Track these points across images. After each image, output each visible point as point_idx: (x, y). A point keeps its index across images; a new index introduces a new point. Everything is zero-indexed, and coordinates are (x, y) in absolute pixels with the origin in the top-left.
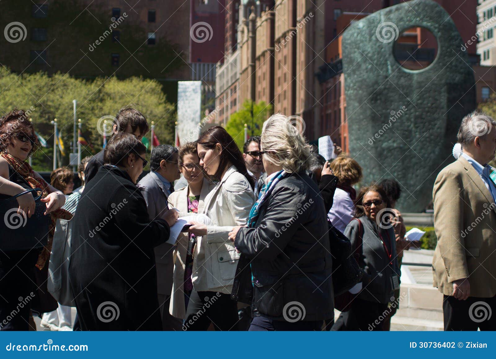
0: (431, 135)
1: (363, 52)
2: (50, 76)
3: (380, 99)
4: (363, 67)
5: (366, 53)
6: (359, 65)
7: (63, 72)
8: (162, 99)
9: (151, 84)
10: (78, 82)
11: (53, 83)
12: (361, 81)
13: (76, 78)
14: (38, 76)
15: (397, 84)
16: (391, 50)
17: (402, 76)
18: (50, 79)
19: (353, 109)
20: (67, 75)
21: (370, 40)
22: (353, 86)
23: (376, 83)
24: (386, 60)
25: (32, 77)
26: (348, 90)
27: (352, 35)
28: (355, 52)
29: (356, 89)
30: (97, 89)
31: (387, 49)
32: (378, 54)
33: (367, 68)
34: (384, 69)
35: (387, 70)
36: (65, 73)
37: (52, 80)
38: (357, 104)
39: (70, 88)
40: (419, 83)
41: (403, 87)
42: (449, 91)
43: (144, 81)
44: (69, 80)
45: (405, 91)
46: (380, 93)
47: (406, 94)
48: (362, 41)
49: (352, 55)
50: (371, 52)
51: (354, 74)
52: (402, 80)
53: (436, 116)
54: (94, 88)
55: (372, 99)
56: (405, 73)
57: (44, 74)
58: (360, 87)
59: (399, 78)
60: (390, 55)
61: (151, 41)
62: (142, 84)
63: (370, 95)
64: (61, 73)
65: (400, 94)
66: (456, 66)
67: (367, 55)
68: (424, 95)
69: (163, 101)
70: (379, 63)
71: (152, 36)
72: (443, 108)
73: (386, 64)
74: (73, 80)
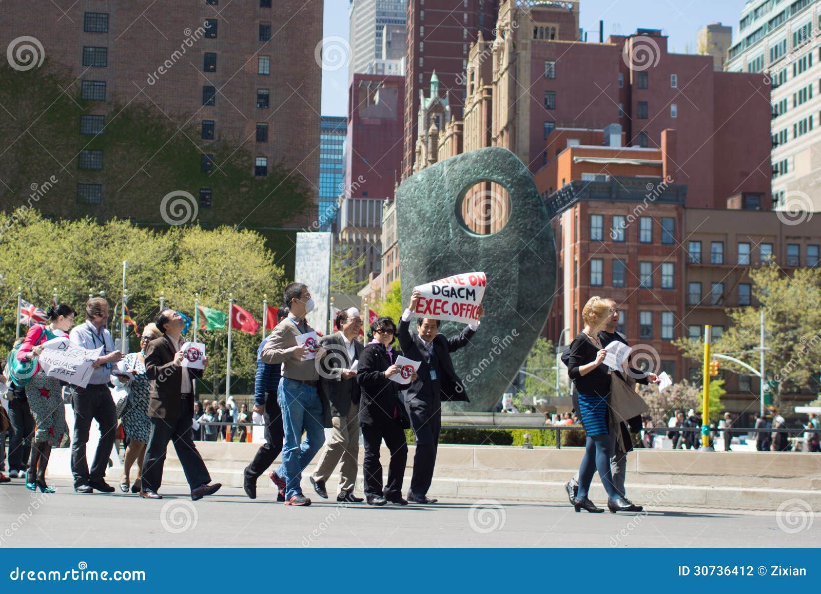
0: (500, 315)
1: (421, 211)
2: (101, 223)
3: (439, 270)
4: (420, 229)
5: (423, 212)
6: (415, 228)
7: (122, 217)
8: (270, 259)
9: (250, 236)
10: (143, 233)
11: (107, 233)
12: (417, 247)
13: (141, 227)
14: (83, 224)
15: (460, 252)
16: (454, 208)
17: (465, 242)
18: (103, 228)
19: (408, 283)
20: (128, 222)
21: (429, 197)
22: (408, 254)
23: (434, 249)
24: (447, 222)
25: (74, 225)
26: (403, 259)
27: (409, 190)
28: (411, 211)
29: (411, 257)
30: (172, 243)
31: (449, 208)
32: (438, 214)
33: (424, 232)
34: (445, 233)
35: (448, 235)
36: (125, 219)
37: (105, 229)
38: (412, 276)
39: (131, 241)
40: (485, 250)
41: (467, 255)
42: (521, 261)
43: (239, 231)
44: (131, 229)
45: (469, 260)
46: (439, 262)
47: (471, 263)
48: (419, 198)
49: (407, 215)
50: (430, 211)
51: (410, 237)
52: (466, 247)
53: (506, 291)
54: (165, 241)
55: (429, 270)
56: (470, 237)
57: (92, 221)
58: (416, 255)
59: (462, 243)
60: (452, 215)
61: (261, 171)
62: (237, 236)
63: (427, 264)
64: (118, 219)
65: (464, 264)
66: (532, 230)
67: (424, 214)
68: (491, 265)
69: (270, 261)
70: (438, 225)
71: (261, 162)
72: (514, 282)
73: (447, 227)
74: (136, 230)
